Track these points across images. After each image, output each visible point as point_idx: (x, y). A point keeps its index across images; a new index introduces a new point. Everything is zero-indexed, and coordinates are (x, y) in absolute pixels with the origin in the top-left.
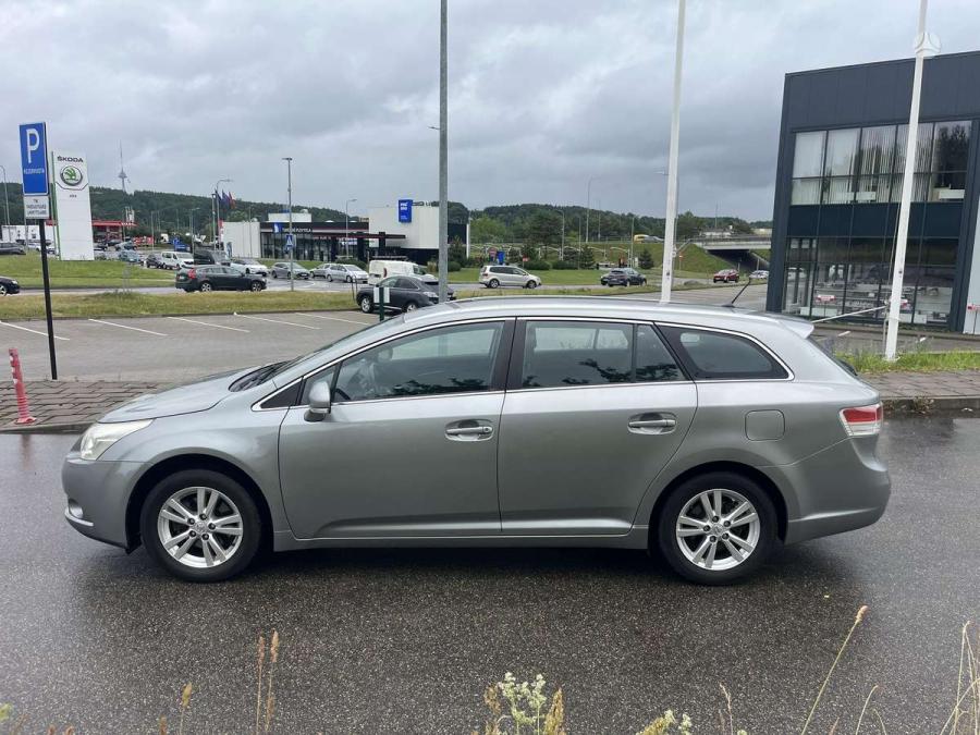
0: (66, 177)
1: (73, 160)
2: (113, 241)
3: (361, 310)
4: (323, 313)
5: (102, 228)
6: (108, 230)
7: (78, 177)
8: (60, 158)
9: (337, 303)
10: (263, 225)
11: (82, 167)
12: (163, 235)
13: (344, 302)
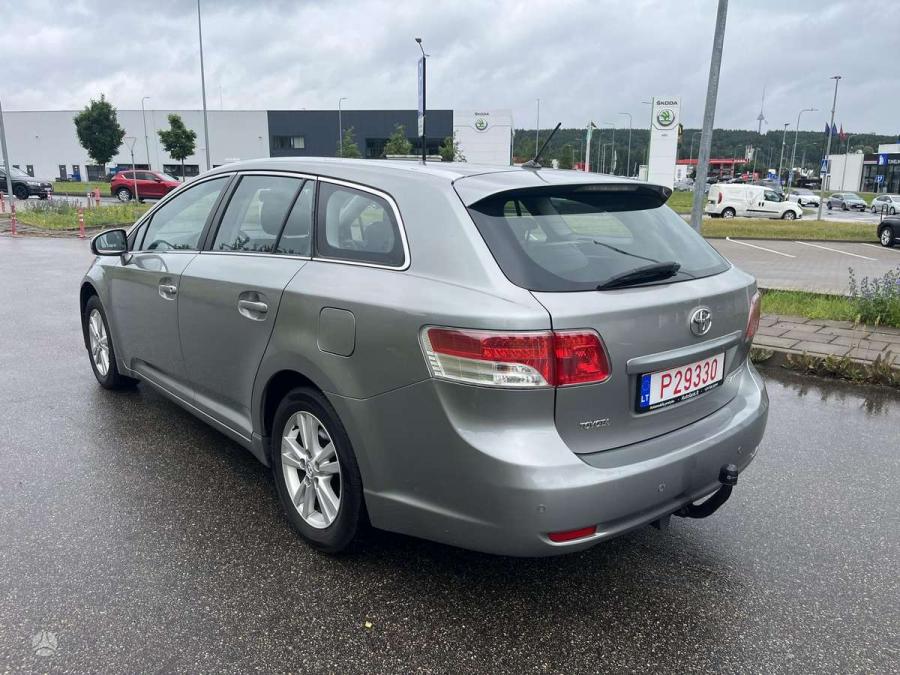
0: (661, 119)
1: (669, 103)
2: (724, 177)
3: (880, 243)
4: (827, 244)
5: (717, 166)
6: (722, 168)
7: (671, 119)
8: (659, 103)
9: (853, 234)
10: (867, 157)
11: (674, 110)
12: (770, 171)
13: (864, 234)
